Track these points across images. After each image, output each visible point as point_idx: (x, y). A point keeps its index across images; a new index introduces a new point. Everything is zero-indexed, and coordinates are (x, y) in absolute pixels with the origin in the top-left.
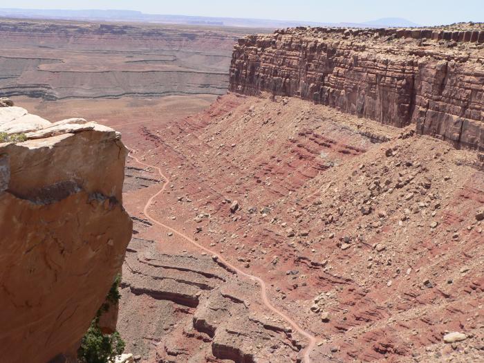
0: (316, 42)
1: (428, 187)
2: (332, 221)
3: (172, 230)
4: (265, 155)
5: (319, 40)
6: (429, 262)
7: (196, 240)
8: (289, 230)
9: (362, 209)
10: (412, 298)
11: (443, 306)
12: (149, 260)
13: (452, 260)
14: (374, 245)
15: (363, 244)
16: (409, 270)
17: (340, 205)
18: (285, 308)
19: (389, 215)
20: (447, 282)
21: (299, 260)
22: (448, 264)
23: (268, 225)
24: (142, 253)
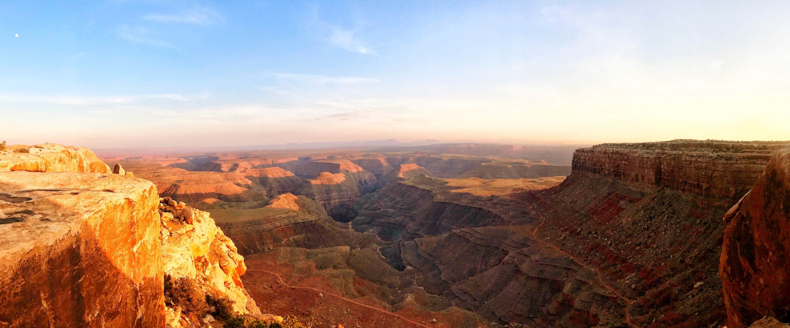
0: (613, 150)
1: (673, 213)
2: (630, 236)
3: (549, 245)
4: (592, 205)
5: (615, 149)
6: (680, 250)
7: (562, 250)
8: (609, 242)
9: (644, 228)
10: (675, 270)
11: (690, 271)
12: (538, 261)
13: (690, 247)
14: (652, 246)
15: (647, 246)
16: (672, 256)
17: (632, 227)
18: (612, 285)
19: (657, 230)
20: (689, 259)
21: (616, 258)
22: (688, 249)
23: (597, 241)
24: (533, 257)
